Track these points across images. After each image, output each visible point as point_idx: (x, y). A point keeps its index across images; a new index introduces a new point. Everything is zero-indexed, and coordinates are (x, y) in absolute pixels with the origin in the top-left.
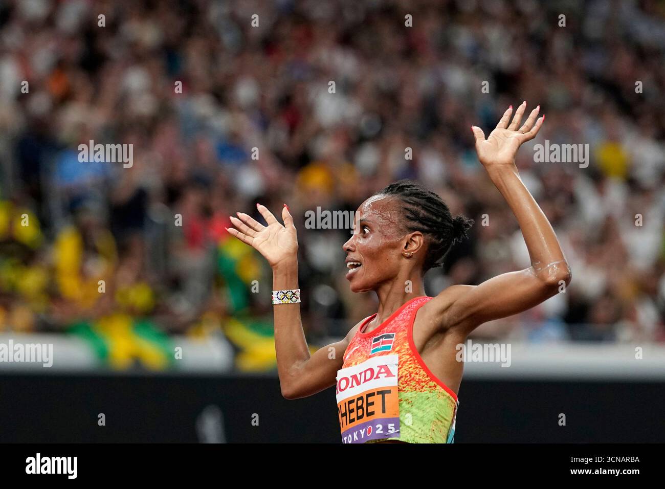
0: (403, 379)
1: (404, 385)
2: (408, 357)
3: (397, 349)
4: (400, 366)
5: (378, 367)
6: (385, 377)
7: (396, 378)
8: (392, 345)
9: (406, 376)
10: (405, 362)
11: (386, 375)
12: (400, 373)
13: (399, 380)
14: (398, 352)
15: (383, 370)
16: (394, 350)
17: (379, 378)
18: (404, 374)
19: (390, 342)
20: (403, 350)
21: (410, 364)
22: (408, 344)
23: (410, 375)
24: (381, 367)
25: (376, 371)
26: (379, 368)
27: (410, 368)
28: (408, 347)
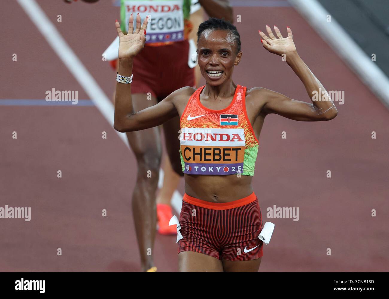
0: (247, 142)
1: (248, 145)
2: (248, 129)
3: (241, 125)
4: (245, 135)
5: (233, 134)
6: (238, 141)
7: (244, 142)
8: (238, 122)
9: (248, 140)
10: (247, 132)
11: (238, 140)
12: (246, 139)
13: (245, 142)
14: (243, 127)
15: (236, 137)
16: (240, 125)
17: (234, 141)
18: (247, 139)
19: (236, 120)
20: (245, 126)
21: (249, 133)
22: (247, 122)
23: (250, 139)
24: (234, 135)
25: (232, 137)
26: (233, 136)
27: (249, 135)
28: (247, 124)
